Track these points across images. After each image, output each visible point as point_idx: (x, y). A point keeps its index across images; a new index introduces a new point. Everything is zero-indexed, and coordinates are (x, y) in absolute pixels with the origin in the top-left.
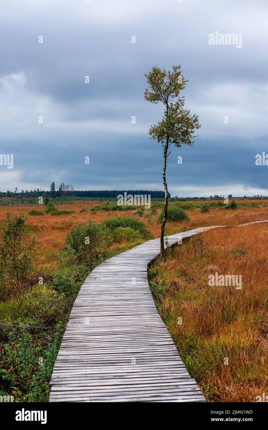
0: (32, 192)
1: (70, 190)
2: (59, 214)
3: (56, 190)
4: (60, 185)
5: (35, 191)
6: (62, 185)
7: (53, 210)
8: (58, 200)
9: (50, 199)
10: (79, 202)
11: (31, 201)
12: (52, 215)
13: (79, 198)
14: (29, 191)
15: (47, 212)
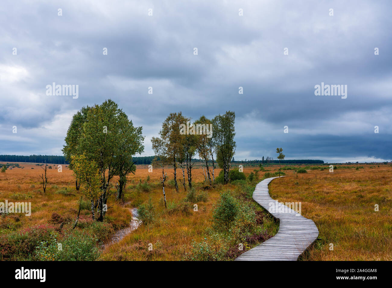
0: (253, 161)
1: (272, 160)
2: (265, 171)
3: (265, 160)
4: (267, 157)
5: (254, 160)
6: (268, 158)
7: (263, 169)
8: (266, 165)
9: (262, 164)
10: (275, 166)
11: (253, 165)
12: (263, 171)
13: (276, 164)
14: (252, 160)
15: (261, 170)
